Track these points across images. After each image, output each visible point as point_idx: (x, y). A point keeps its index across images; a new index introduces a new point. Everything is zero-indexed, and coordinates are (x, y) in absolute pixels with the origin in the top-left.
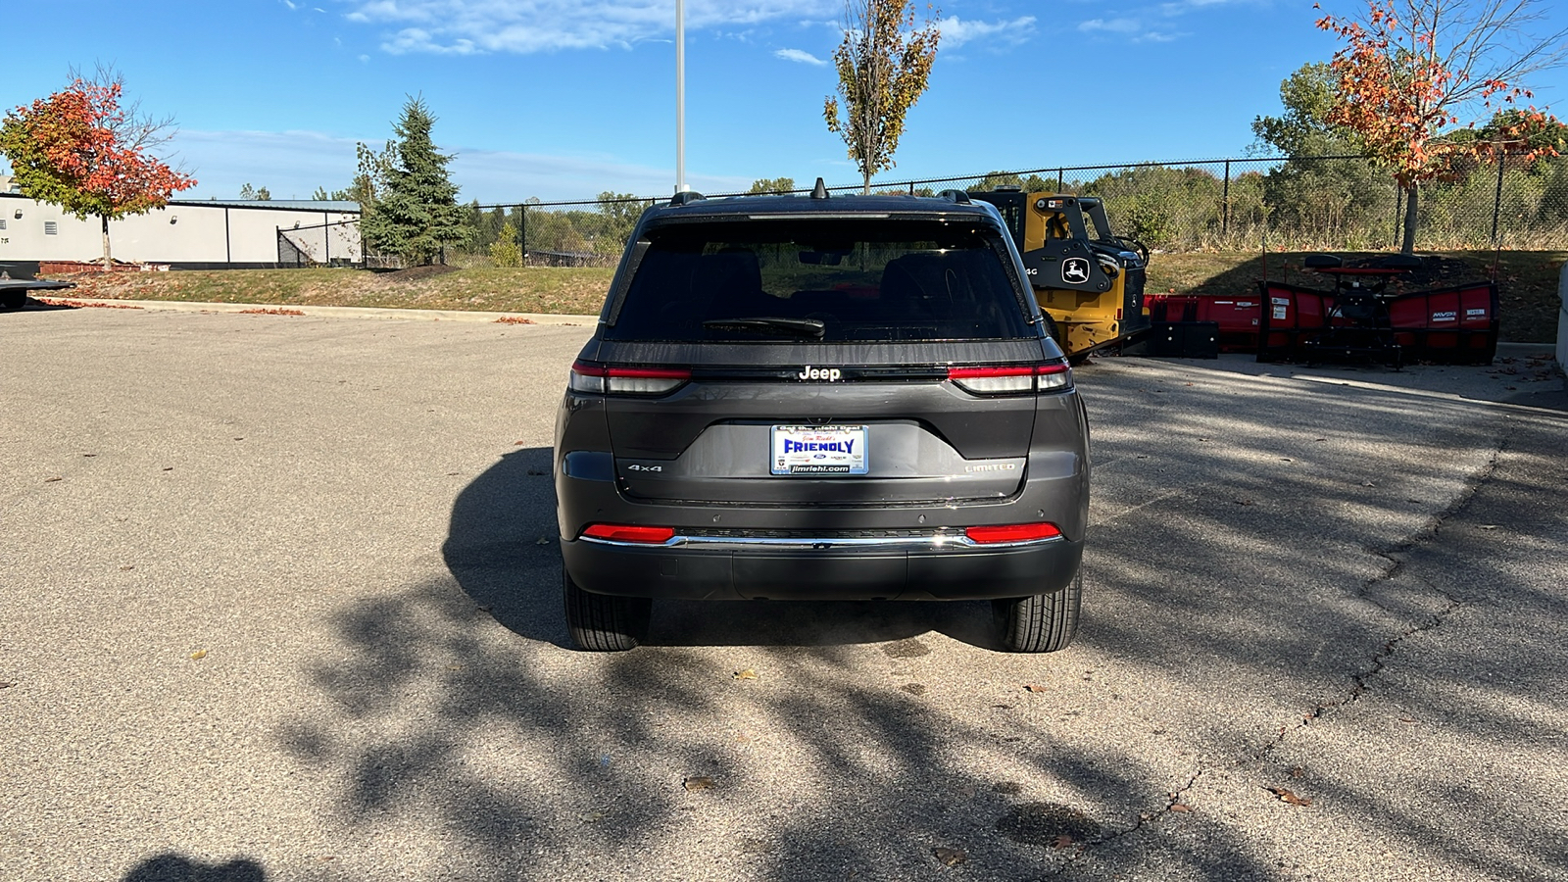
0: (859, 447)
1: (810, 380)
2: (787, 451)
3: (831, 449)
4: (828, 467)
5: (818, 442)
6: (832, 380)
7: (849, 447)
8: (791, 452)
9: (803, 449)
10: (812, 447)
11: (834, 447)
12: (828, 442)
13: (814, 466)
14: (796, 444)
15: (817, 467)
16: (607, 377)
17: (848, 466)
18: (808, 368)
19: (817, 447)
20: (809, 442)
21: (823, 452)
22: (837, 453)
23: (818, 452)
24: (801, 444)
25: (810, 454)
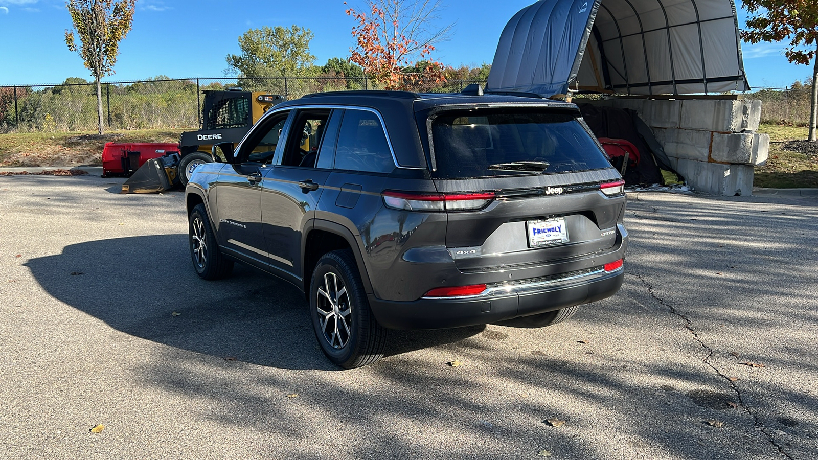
0: (563, 229)
1: (551, 194)
2: (534, 235)
3: (552, 231)
4: (553, 240)
5: (547, 228)
6: (559, 194)
7: (559, 229)
8: (536, 234)
9: (541, 232)
10: (544, 231)
11: (553, 230)
12: (551, 227)
13: (547, 241)
14: (538, 230)
15: (548, 241)
16: (444, 200)
17: (561, 239)
18: (549, 188)
19: (546, 231)
20: (543, 228)
21: (549, 233)
22: (555, 233)
23: (547, 233)
24: (540, 230)
25: (544, 234)
